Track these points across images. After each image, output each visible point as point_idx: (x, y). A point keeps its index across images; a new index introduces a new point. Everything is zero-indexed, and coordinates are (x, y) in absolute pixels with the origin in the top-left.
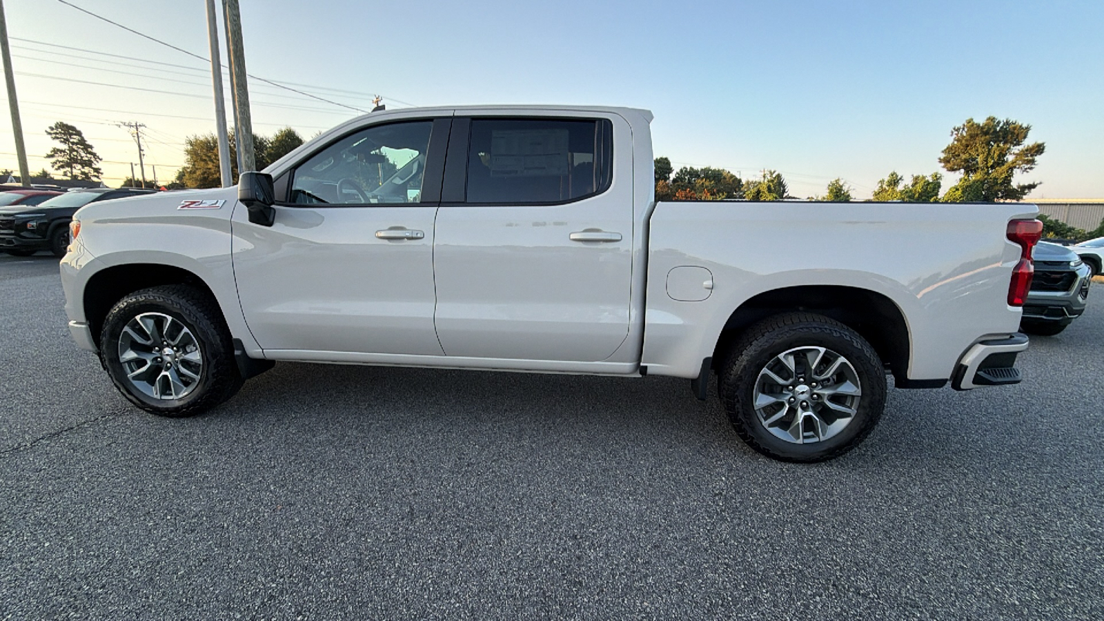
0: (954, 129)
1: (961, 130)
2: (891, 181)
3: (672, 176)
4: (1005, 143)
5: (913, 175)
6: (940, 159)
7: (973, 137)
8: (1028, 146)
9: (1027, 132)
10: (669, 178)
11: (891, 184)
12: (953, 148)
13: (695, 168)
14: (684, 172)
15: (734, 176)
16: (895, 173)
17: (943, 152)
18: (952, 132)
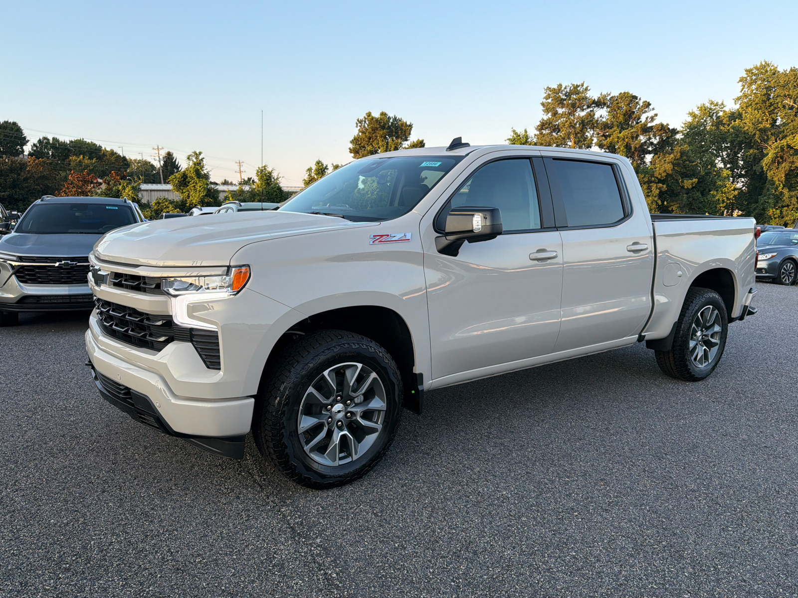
0: (358, 120)
1: (363, 122)
2: (319, 170)
3: (27, 149)
4: (397, 138)
5: (333, 164)
6: (350, 149)
7: (374, 130)
8: (414, 142)
9: (411, 129)
10: (23, 151)
11: (319, 173)
12: (359, 140)
13: (62, 139)
14: (43, 143)
15: (116, 153)
16: (320, 161)
17: (352, 142)
18: (357, 124)
